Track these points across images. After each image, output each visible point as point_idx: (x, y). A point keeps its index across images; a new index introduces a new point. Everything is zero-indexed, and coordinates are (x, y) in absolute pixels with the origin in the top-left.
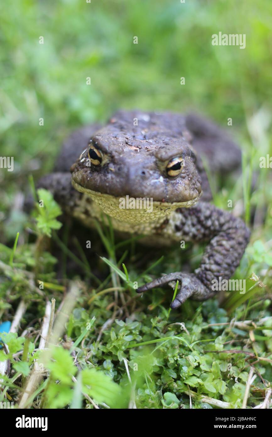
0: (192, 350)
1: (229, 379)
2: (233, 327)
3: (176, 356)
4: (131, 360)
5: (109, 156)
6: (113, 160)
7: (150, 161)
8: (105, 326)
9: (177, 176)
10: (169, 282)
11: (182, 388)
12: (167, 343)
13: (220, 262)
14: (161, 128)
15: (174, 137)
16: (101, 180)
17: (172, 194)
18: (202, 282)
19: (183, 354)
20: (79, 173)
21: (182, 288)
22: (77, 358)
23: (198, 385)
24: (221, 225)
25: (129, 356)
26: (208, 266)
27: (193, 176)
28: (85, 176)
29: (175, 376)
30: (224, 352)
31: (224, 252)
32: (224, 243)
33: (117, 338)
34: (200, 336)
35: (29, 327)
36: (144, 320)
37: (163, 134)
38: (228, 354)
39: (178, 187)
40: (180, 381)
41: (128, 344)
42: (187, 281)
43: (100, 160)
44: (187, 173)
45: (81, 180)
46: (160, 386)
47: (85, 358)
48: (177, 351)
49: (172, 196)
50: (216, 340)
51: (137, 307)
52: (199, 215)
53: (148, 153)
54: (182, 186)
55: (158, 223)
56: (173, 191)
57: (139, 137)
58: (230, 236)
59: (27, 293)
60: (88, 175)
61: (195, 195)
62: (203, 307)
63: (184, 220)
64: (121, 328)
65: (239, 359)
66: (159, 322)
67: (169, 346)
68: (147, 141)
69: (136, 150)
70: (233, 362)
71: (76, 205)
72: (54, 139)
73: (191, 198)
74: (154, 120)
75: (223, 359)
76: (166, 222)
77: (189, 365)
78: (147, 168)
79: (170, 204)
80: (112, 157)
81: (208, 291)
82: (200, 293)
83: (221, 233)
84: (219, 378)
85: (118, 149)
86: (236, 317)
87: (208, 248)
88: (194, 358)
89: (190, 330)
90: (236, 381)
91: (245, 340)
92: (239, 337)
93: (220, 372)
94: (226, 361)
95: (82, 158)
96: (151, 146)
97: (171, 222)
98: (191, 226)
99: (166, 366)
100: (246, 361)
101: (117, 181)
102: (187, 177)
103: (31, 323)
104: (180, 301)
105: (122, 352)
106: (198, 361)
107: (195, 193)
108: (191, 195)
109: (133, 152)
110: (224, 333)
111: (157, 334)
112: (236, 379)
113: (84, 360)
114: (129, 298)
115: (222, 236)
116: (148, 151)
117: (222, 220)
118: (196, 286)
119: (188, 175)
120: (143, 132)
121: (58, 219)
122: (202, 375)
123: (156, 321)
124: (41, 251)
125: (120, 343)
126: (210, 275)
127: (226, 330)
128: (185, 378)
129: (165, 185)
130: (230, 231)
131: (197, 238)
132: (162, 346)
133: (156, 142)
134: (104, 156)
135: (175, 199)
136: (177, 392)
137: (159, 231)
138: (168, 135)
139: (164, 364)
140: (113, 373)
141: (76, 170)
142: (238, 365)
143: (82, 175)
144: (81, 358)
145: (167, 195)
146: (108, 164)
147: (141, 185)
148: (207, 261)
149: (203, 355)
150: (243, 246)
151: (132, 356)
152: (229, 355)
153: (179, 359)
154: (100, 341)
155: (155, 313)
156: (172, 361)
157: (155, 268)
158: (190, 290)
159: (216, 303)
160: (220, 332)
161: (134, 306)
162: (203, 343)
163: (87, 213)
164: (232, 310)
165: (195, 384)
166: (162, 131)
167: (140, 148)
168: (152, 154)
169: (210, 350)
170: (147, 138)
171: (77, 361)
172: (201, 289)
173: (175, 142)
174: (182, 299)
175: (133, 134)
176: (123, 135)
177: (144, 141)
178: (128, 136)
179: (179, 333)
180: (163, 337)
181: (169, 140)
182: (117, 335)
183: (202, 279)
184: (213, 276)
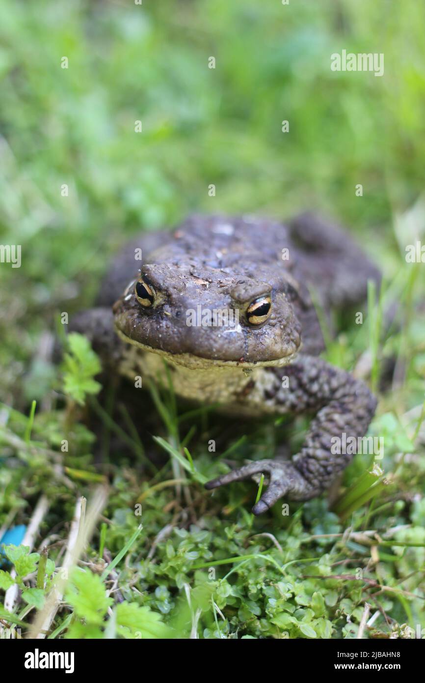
0: (285, 574)
1: (337, 618)
2: (348, 540)
3: (260, 583)
4: (196, 586)
5: (164, 294)
6: (169, 299)
7: (223, 302)
8: (161, 535)
9: (263, 324)
10: (253, 474)
11: (267, 630)
12: (249, 563)
13: (328, 444)
14: (246, 249)
15: (265, 262)
16: (152, 329)
17: (255, 350)
18: (302, 474)
19: (271, 581)
20: (123, 317)
21: (271, 483)
22: (119, 582)
23: (292, 625)
24: (333, 391)
25: (194, 580)
26: (311, 451)
27: (288, 323)
28: (130, 322)
29: (257, 611)
30: (331, 577)
31: (336, 430)
32: (336, 417)
33: (176, 555)
34: (298, 553)
35: (51, 534)
36: (217, 527)
37: (248, 258)
38: (338, 581)
39: (265, 340)
40: (266, 619)
41: (192, 563)
42: (278, 474)
43: (152, 299)
44: (278, 318)
45: (125, 327)
46: (236, 627)
47: (129, 582)
48: (263, 576)
49: (254, 352)
50: (321, 560)
51: (208, 508)
52: (301, 375)
53: (221, 290)
54: (270, 337)
55: (238, 385)
56: (256, 345)
57: (212, 263)
58: (345, 406)
59: (50, 484)
60: (134, 321)
61: (290, 350)
62: (305, 510)
63: (277, 383)
64: (183, 539)
65: (354, 589)
66: (237, 532)
67: (251, 567)
68: (222, 270)
69: (204, 285)
70: (345, 592)
71: (122, 358)
72: (102, 249)
73: (284, 355)
74: (240, 235)
75: (330, 588)
76: (251, 385)
77: (278, 596)
79: (252, 364)
80: (169, 296)
81: (311, 488)
82: (299, 491)
83: (333, 403)
84: (323, 615)
85: (177, 284)
86: (352, 525)
87: (314, 424)
88: (286, 586)
89: (283, 544)
90: (348, 621)
91: (365, 560)
92: (357, 555)
93: (324, 607)
94: (335, 590)
95: (128, 294)
96: (226, 279)
97: (259, 385)
98: (288, 392)
99: (246, 596)
100: (364, 591)
101: (173, 331)
102: (279, 325)
103: (56, 528)
104: (266, 503)
105: (183, 575)
106: (292, 591)
107: (290, 348)
108: (284, 351)
109: (199, 288)
110: (333, 549)
111: (234, 549)
112: (348, 618)
113: (127, 585)
114: (198, 495)
115: (334, 407)
116: (221, 287)
117: (335, 383)
118: (292, 481)
119: (280, 322)
120: (219, 255)
121: (97, 378)
122: (297, 612)
123: (233, 531)
124: (71, 424)
125: (179, 562)
126: (314, 465)
127: (338, 545)
128: (271, 616)
129: (245, 336)
130: (346, 400)
131: (298, 409)
132: (242, 567)
133: (234, 271)
134: (156, 294)
135: (258, 357)
136: (261, 635)
137: (242, 398)
138: (256, 260)
139: (242, 594)
140: (169, 605)
141: (119, 311)
142: (353, 597)
143: (126, 319)
144: (123, 582)
145: (247, 351)
146: (163, 305)
147: (208, 338)
148: (310, 443)
149: (301, 582)
150: (364, 421)
151: (198, 580)
152: (339, 583)
153: (264, 587)
154: (154, 557)
155: (233, 518)
156: (253, 590)
157: (238, 451)
158: (282, 486)
159: (325, 504)
160: (328, 548)
161: (203, 506)
162: (303, 563)
163: (137, 370)
164: (347, 515)
165: (286, 625)
166: (247, 253)
167: (210, 282)
168: (226, 292)
169: (313, 573)
170: (223, 265)
171: (118, 587)
172: (300, 485)
173: (264, 272)
174: (269, 501)
175: (203, 258)
176: (188, 260)
177: (218, 270)
178: (196, 261)
179: (267, 548)
180: (244, 554)
181: (256, 268)
182: (176, 550)
183: (302, 470)
184: (318, 466)
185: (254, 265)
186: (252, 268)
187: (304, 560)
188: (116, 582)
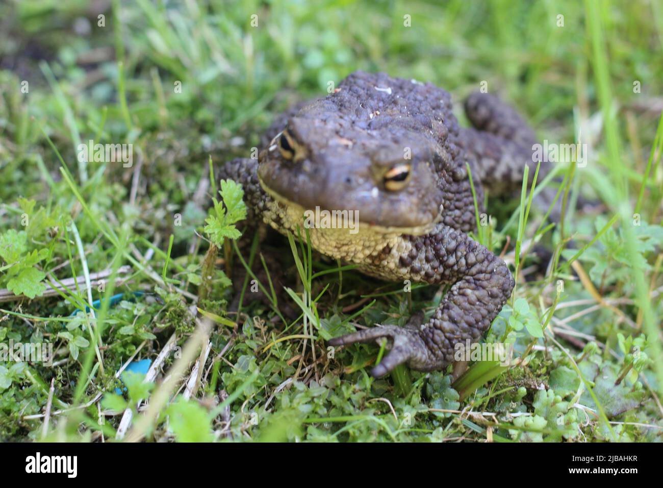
2: (466, 418)
5: (306, 149)
6: (310, 155)
7: (362, 164)
8: (281, 386)
9: (400, 191)
10: (377, 337)
12: (362, 424)
13: (457, 318)
16: (289, 182)
17: (388, 216)
18: (427, 343)
20: (266, 166)
21: (394, 348)
22: (231, 424)
24: (469, 266)
25: (306, 435)
26: (438, 322)
27: (427, 193)
28: (271, 172)
31: (467, 305)
32: (469, 291)
33: (290, 406)
34: (412, 422)
36: (336, 386)
39: (400, 207)
41: (305, 417)
42: (401, 340)
43: (293, 152)
44: (417, 186)
45: (266, 175)
47: (241, 426)
48: (374, 438)
49: (387, 218)
52: (440, 246)
53: (362, 152)
54: (406, 205)
55: (375, 250)
56: (390, 211)
57: (362, 123)
58: (479, 283)
60: (275, 171)
61: (425, 220)
62: (426, 380)
63: (414, 252)
64: (300, 392)
66: (355, 392)
67: (363, 428)
68: (369, 132)
69: (347, 145)
71: (266, 208)
73: (418, 224)
76: (387, 250)
78: (356, 173)
79: (384, 229)
80: (310, 151)
81: (434, 359)
82: (421, 360)
83: (468, 278)
85: (320, 141)
87: (447, 296)
89: (400, 411)
92: (473, 434)
95: (274, 145)
96: (371, 141)
97: (394, 251)
98: (424, 262)
101: (310, 188)
102: (417, 193)
104: (386, 367)
107: (426, 218)
108: (419, 220)
109: (341, 147)
110: (450, 424)
111: (349, 408)
113: (239, 429)
115: (468, 281)
116: (364, 149)
117: (472, 258)
118: (416, 350)
119: (419, 191)
120: (372, 116)
121: (240, 225)
123: (350, 391)
126: (440, 336)
127: (454, 421)
129: (380, 201)
130: (482, 276)
131: (432, 279)
132: (354, 427)
133: (381, 135)
134: (298, 147)
135: (391, 223)
137: (377, 262)
138: (406, 126)
141: (264, 160)
143: (268, 169)
144: (236, 426)
145: (380, 215)
146: (303, 160)
148: (439, 315)
150: (498, 300)
151: (311, 435)
154: (270, 406)
155: (353, 379)
158: (404, 353)
159: (448, 379)
160: (445, 423)
162: (416, 433)
163: (278, 220)
164: (468, 393)
166: (400, 118)
167: (353, 143)
168: (367, 155)
170: (372, 128)
171: (229, 428)
172: (422, 354)
173: (411, 139)
174: (389, 365)
175: (354, 118)
176: (338, 118)
177: (365, 132)
178: (345, 120)
179: (383, 413)
180: (358, 414)
181: (404, 135)
182: (291, 401)
183: (426, 339)
184: (443, 338)
185: (403, 131)
186: (399, 133)
187: (418, 430)
188: (228, 424)
